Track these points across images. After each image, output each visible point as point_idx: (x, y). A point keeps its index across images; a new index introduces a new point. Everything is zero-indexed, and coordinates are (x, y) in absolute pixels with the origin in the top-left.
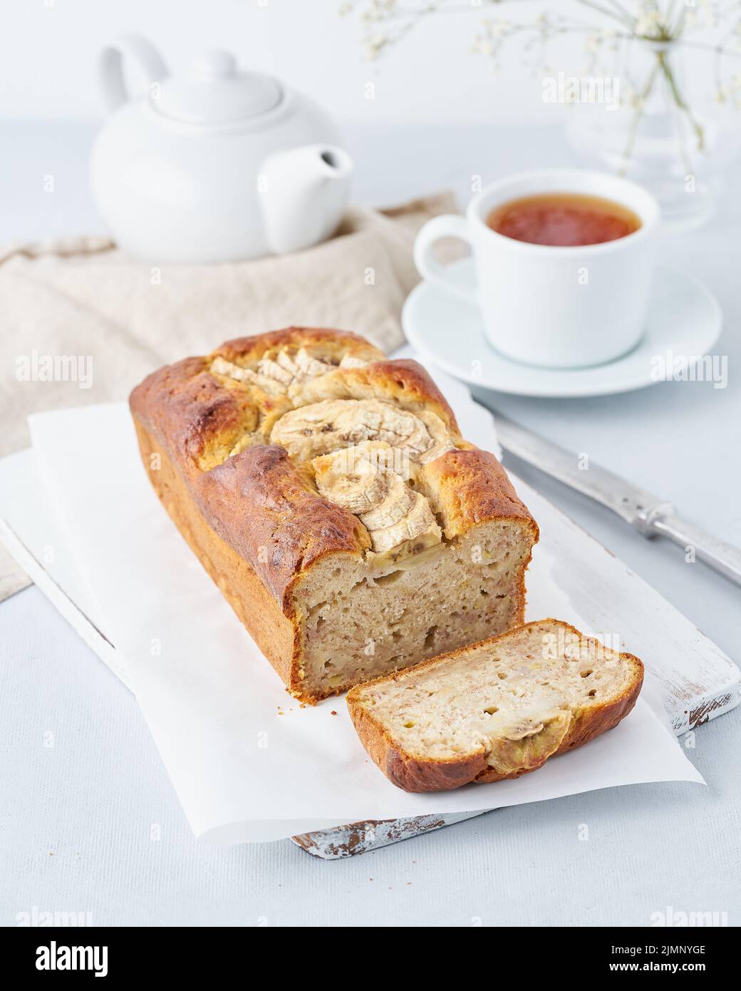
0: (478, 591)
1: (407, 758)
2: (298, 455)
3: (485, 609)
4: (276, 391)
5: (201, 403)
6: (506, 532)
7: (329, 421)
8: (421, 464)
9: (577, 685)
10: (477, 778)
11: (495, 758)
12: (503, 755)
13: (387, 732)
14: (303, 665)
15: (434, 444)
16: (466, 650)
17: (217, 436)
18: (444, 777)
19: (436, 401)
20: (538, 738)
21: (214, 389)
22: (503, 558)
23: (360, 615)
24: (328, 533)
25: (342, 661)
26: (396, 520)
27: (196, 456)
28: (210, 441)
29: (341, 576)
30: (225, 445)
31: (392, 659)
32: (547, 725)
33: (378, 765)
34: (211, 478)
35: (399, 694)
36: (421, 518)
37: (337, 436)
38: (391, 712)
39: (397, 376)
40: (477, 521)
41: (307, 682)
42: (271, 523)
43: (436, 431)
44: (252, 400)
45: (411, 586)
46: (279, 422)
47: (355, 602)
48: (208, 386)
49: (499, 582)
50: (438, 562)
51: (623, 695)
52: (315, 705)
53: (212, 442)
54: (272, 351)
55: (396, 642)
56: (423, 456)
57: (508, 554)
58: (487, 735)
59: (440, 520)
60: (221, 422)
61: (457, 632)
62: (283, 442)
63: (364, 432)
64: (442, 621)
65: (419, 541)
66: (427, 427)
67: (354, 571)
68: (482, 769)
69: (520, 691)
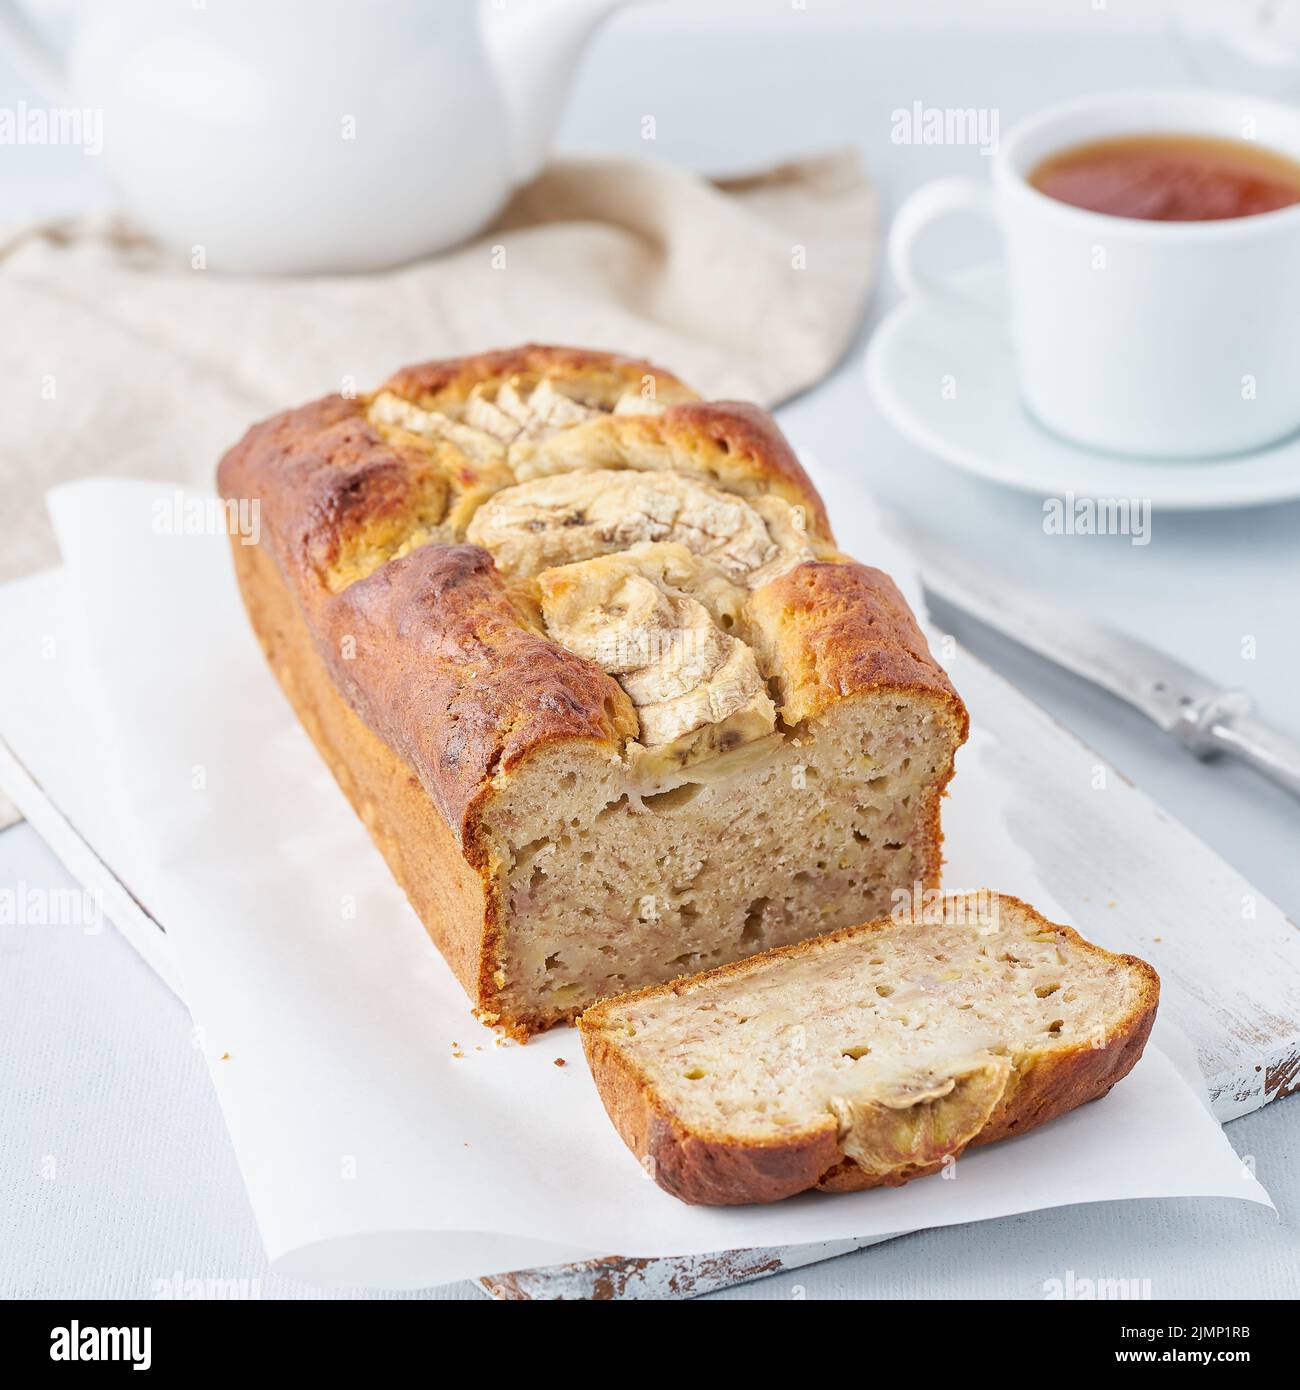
0: (849, 832)
1: (686, 1134)
2: (515, 567)
3: (862, 870)
4: (485, 454)
5: (339, 468)
6: (902, 717)
7: (580, 506)
8: (749, 590)
9: (1028, 1010)
10: (822, 1180)
11: (857, 1142)
12: (873, 1136)
13: (651, 1086)
14: (504, 962)
15: (777, 554)
16: (820, 942)
17: (365, 530)
18: (757, 1174)
19: (790, 479)
20: (944, 1107)
21: (366, 445)
22: (897, 771)
23: (616, 869)
24: (553, 703)
25: (580, 957)
26: (690, 686)
27: (324, 565)
28: (349, 538)
29: (577, 789)
30: (380, 547)
31: (679, 959)
32: (962, 1083)
33: (634, 1149)
34: (345, 605)
35: (681, 1019)
36: (738, 684)
37: (591, 533)
38: (662, 1051)
39: (717, 429)
40: (846, 692)
41: (511, 995)
42: (448, 684)
43: (784, 531)
44: (438, 467)
45: (715, 816)
46: (485, 507)
47: (606, 841)
48: (356, 439)
49: (890, 817)
50: (769, 772)
51: (1115, 1033)
52: (524, 1043)
53: (354, 540)
54: (489, 385)
55: (687, 925)
56: (755, 574)
57: (907, 762)
58: (843, 1096)
59: (775, 689)
60: (375, 504)
61: (807, 911)
62: (489, 544)
63: (643, 528)
64: (777, 890)
65: (731, 726)
66: (767, 524)
67: (603, 780)
68: (832, 1163)
69: (916, 1019)
